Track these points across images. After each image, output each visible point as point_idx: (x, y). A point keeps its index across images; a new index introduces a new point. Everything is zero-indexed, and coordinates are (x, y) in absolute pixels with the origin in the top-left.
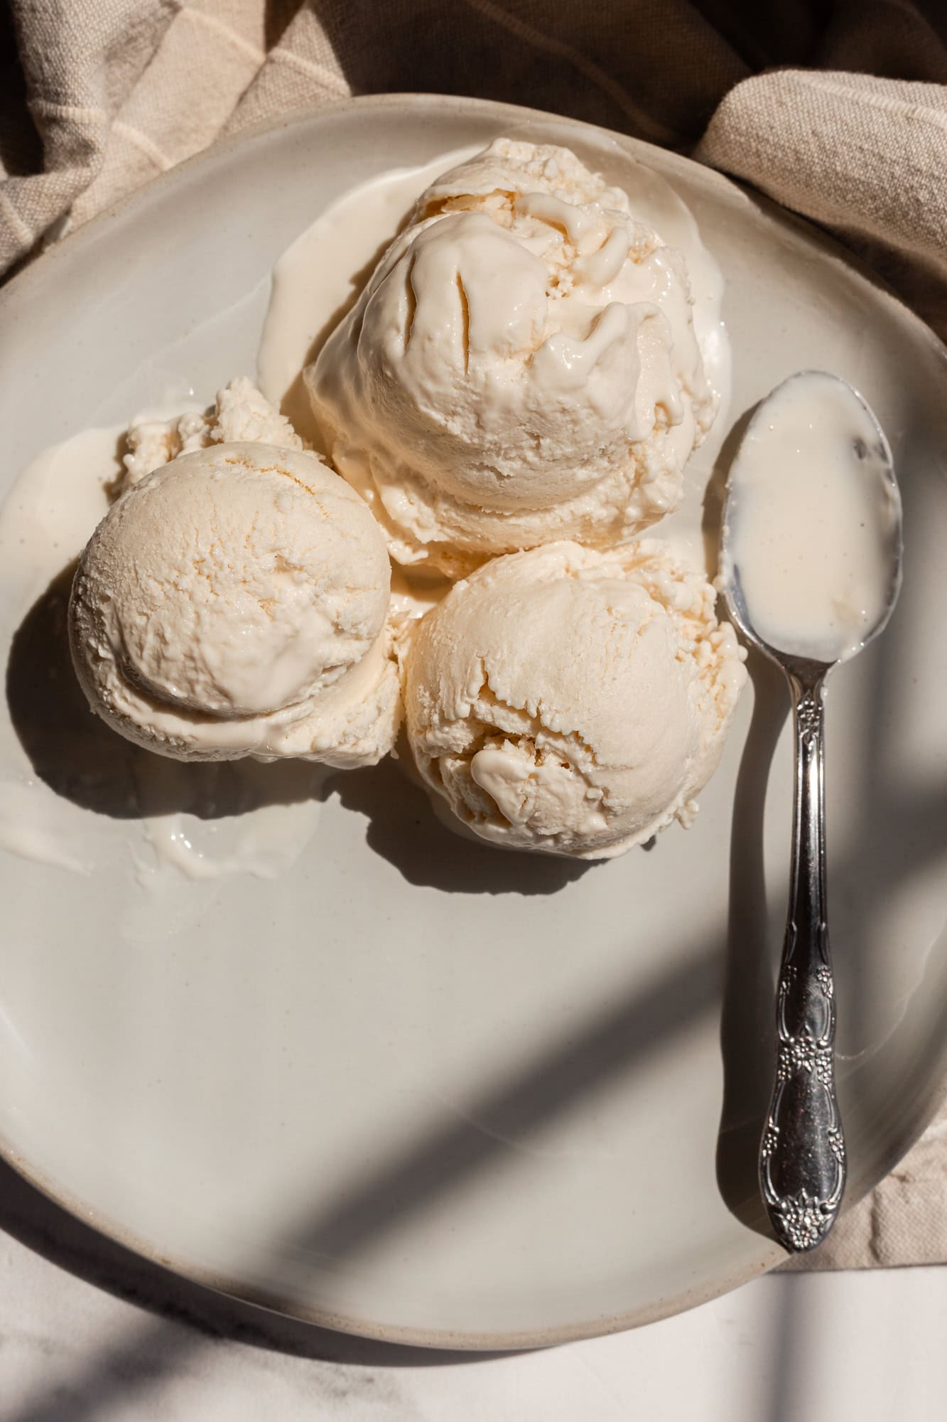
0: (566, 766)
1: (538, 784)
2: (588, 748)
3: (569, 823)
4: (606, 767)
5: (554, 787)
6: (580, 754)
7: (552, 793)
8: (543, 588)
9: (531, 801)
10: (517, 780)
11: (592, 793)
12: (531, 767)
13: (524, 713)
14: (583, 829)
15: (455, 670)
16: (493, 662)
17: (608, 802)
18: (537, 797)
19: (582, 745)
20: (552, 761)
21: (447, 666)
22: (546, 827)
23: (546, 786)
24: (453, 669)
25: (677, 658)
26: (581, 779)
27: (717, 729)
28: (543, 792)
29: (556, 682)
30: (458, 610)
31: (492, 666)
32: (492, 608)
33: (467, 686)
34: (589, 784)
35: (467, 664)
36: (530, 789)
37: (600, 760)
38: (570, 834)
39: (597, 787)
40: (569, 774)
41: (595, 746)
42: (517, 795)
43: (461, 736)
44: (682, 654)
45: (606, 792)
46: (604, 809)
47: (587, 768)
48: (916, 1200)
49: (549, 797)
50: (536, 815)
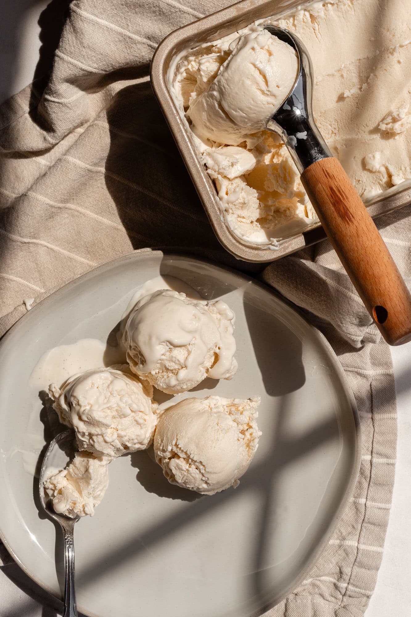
0: (197, 469)
1: (188, 473)
2: (204, 466)
3: (196, 485)
4: (208, 472)
5: (193, 475)
6: (201, 467)
7: (192, 476)
8: (200, 413)
9: (185, 477)
10: (183, 470)
11: (204, 479)
12: (187, 467)
13: (186, 453)
14: (200, 487)
15: (169, 434)
16: (179, 435)
17: (208, 482)
18: (187, 476)
19: (202, 465)
20: (193, 467)
21: (167, 433)
22: (189, 485)
23: (190, 474)
24: (168, 435)
25: (238, 439)
26: (201, 474)
27: (247, 461)
28: (189, 475)
29: (197, 446)
30: (173, 416)
31: (179, 437)
32: (183, 418)
33: (172, 441)
34: (203, 475)
35: (173, 434)
36: (185, 473)
37: (207, 470)
38: (196, 488)
39: (205, 477)
40: (197, 471)
41: (206, 466)
42: (182, 475)
43: (168, 455)
44: (239, 439)
45: (208, 479)
46: (206, 483)
47: (203, 471)
48: (299, 601)
49: (191, 477)
50: (186, 481)
